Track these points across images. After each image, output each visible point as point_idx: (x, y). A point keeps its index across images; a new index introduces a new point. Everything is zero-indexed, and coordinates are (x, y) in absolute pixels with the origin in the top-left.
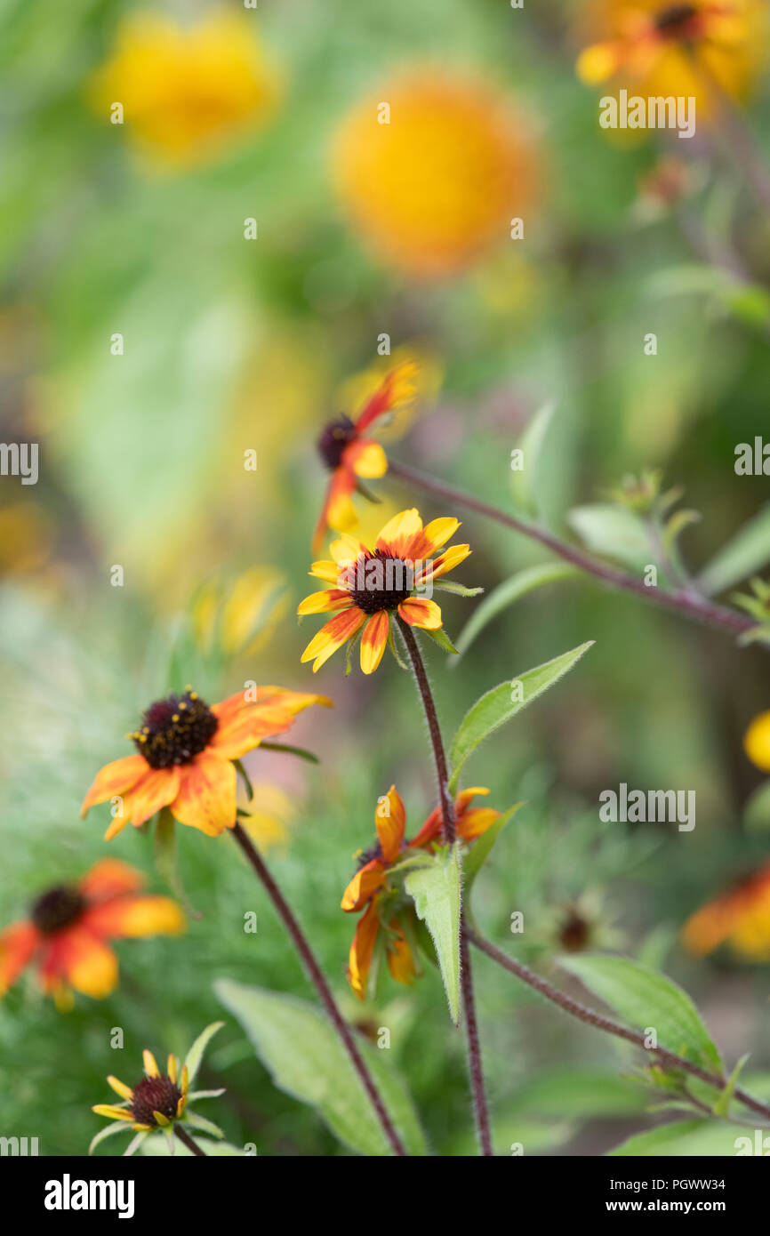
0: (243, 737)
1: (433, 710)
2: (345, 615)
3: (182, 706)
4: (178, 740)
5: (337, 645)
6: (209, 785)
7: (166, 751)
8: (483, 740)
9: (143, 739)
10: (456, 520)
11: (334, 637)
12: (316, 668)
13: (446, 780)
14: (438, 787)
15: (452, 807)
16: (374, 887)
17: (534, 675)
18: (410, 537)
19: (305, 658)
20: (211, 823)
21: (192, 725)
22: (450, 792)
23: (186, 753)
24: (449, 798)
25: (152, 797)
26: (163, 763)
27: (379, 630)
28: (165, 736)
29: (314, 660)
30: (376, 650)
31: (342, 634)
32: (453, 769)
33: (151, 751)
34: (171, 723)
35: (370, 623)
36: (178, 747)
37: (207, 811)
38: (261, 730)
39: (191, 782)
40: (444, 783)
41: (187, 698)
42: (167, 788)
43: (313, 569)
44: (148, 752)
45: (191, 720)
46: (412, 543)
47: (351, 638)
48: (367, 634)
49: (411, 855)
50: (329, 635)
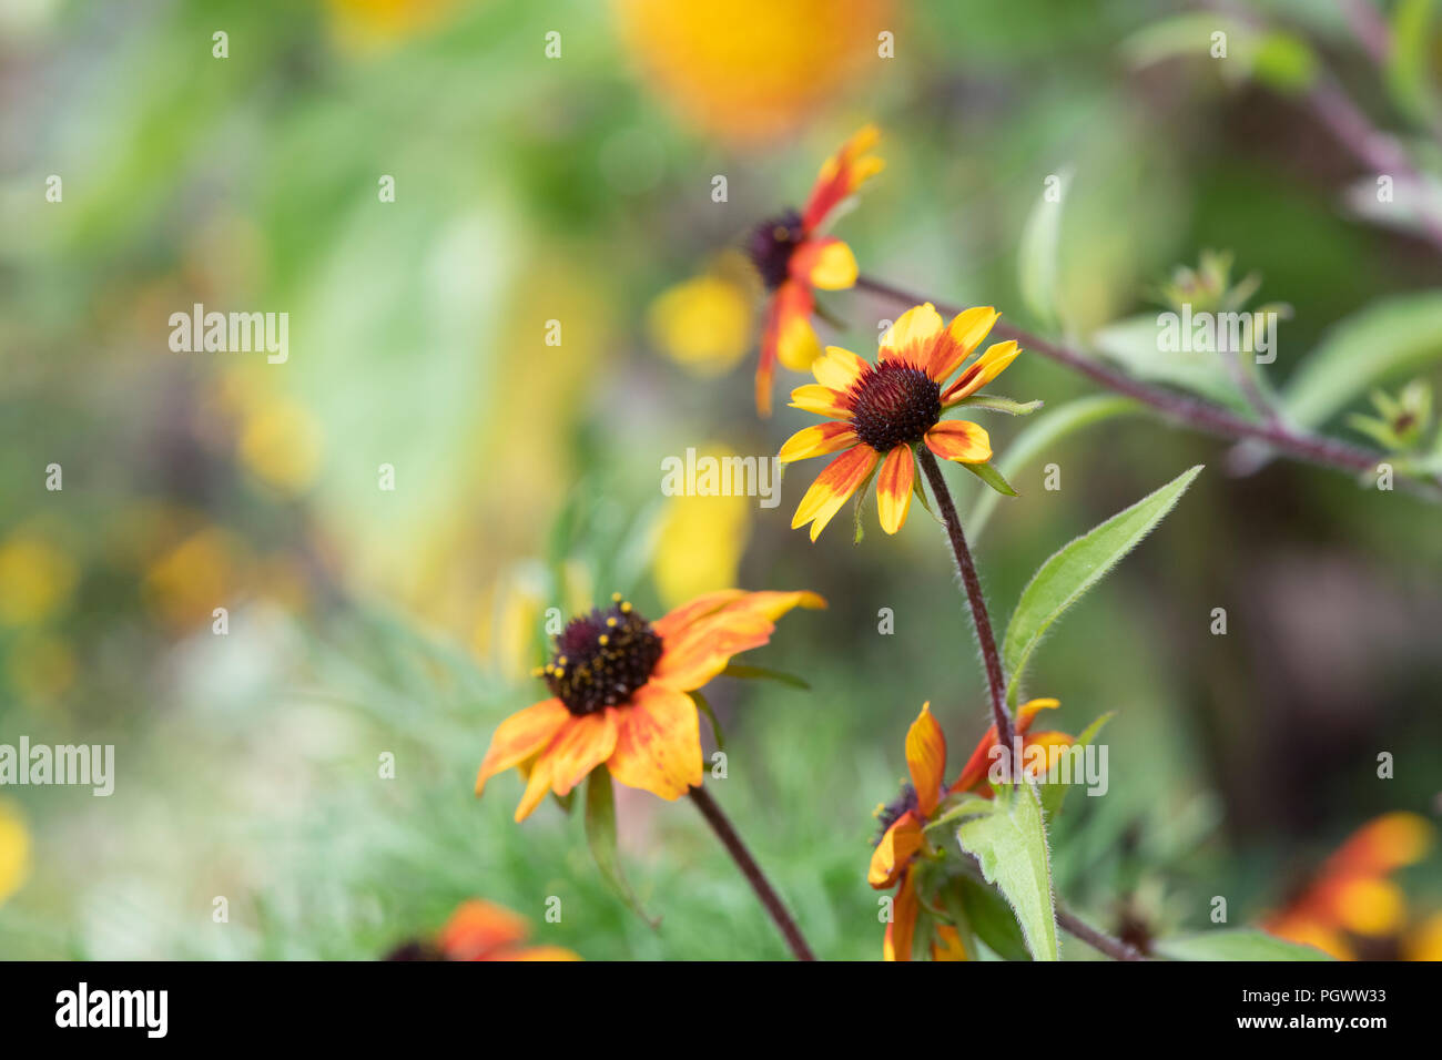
0: (702, 658)
1: (978, 588)
2: (848, 458)
3: (612, 622)
4: (609, 671)
5: (842, 500)
6: (660, 730)
7: (594, 689)
8: (1054, 624)
9: (559, 673)
10: (993, 310)
11: (834, 489)
12: (814, 535)
13: (1002, 686)
14: (990, 700)
15: (1012, 726)
16: (908, 852)
17: (1118, 523)
18: (927, 341)
19: (797, 523)
20: (668, 782)
21: (627, 648)
22: (1009, 704)
23: (622, 688)
24: (1008, 713)
25: (579, 755)
26: (590, 705)
27: (901, 470)
28: (590, 667)
29: (811, 523)
30: (899, 499)
31: (846, 484)
32: (1013, 671)
33: (572, 690)
34: (598, 647)
35: (886, 465)
36: (610, 682)
37: (660, 766)
38: (728, 645)
39: (632, 728)
40: (1000, 692)
41: (617, 611)
42: (599, 739)
43: (794, 398)
44: (567, 692)
45: (626, 640)
46: (932, 348)
47: (859, 490)
48: (883, 479)
49: (958, 803)
50: (828, 488)
